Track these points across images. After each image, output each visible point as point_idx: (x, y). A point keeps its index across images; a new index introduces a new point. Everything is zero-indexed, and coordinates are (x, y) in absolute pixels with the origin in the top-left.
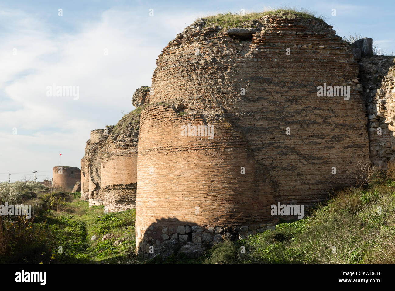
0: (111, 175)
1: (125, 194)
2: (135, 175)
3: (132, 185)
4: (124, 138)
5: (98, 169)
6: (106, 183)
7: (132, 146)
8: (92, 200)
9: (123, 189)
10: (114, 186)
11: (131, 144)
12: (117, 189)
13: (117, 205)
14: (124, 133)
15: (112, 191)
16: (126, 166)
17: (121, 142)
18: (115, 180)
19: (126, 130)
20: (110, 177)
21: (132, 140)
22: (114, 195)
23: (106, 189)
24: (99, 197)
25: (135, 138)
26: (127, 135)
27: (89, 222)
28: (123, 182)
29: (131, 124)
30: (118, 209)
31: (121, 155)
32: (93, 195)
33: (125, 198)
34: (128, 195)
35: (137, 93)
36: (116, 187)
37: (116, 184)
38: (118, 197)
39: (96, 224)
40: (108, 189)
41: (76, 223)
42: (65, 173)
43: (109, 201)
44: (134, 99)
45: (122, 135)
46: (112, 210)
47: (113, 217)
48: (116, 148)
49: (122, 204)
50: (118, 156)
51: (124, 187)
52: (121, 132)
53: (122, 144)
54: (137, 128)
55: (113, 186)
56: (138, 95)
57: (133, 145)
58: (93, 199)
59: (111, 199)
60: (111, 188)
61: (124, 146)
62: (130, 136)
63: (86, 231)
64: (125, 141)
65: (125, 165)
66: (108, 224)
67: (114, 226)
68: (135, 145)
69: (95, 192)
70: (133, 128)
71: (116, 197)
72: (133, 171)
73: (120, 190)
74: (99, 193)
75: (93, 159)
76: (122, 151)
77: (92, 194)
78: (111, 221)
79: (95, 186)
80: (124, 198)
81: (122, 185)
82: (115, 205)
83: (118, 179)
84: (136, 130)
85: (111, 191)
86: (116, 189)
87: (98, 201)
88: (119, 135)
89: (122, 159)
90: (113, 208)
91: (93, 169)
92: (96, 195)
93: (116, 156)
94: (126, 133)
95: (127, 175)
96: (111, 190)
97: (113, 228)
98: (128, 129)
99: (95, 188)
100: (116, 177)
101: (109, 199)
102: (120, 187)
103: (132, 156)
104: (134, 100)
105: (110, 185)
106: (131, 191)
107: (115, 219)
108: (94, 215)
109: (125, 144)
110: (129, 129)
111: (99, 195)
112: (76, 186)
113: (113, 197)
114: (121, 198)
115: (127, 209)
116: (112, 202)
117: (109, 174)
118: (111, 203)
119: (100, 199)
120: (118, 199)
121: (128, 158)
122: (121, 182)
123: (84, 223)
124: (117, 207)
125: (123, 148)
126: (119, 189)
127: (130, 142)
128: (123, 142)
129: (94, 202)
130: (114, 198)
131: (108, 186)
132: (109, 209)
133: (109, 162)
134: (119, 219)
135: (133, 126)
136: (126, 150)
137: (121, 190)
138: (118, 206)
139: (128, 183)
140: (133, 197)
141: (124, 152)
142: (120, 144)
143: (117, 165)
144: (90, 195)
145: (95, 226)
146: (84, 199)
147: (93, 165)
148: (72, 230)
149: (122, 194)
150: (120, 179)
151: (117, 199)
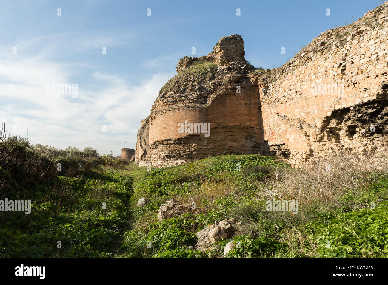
0: (159, 131)
1: (173, 149)
3: (181, 140)
4: (172, 95)
5: (146, 140)
6: (154, 139)
7: (180, 102)
9: (171, 144)
10: (162, 141)
11: (179, 99)
12: (165, 145)
13: (164, 160)
15: (160, 147)
18: (163, 136)
19: (174, 87)
20: (159, 133)
21: (180, 96)
22: (162, 151)
23: (154, 145)
24: (146, 160)
25: (183, 94)
26: (175, 92)
27: (137, 177)
28: (171, 137)
29: (178, 82)
30: (166, 165)
31: (170, 110)
34: (176, 150)
35: (181, 61)
36: (165, 142)
37: (164, 139)
38: (166, 152)
39: (144, 179)
40: (156, 145)
41: (123, 178)
42: (128, 152)
43: (157, 157)
45: (170, 92)
46: (159, 166)
47: (162, 172)
48: (163, 106)
49: (170, 160)
50: (166, 112)
51: (173, 142)
52: (169, 90)
53: (170, 100)
54: (184, 85)
56: (182, 63)
57: (182, 100)
58: (141, 161)
59: (159, 154)
60: (159, 144)
61: (172, 102)
62: (178, 92)
63: (133, 188)
64: (173, 97)
65: (173, 119)
66: (159, 180)
67: (166, 182)
68: (183, 100)
69: (143, 156)
70: (181, 85)
71: (164, 152)
73: (168, 146)
75: (142, 133)
76: (170, 107)
77: (141, 158)
78: (161, 176)
79: (143, 152)
80: (173, 154)
81: (170, 140)
83: (166, 134)
84: (184, 87)
85: (159, 147)
86: (164, 145)
87: (145, 163)
88: (166, 93)
89: (170, 114)
90: (161, 164)
93: (164, 112)
94: (173, 90)
95: (175, 130)
96: (158, 145)
97: (166, 185)
98: (175, 86)
99: (143, 154)
100: (165, 132)
101: (157, 155)
102: (169, 142)
103: (180, 111)
104: (178, 67)
105: (158, 140)
106: (180, 146)
107: (164, 175)
108: (142, 170)
109: (173, 100)
110: (176, 86)
111: (146, 158)
112: (133, 158)
113: (161, 153)
114: (169, 154)
115: (175, 165)
116: (160, 158)
119: (147, 161)
121: (176, 113)
122: (169, 136)
123: (131, 179)
124: (165, 163)
125: (171, 103)
126: (167, 144)
127: (178, 98)
128: (170, 98)
129: (143, 163)
130: (162, 154)
131: (156, 142)
132: (157, 164)
134: (170, 174)
135: (180, 84)
136: (174, 105)
137: (170, 145)
138: (166, 162)
139: (176, 138)
140: (182, 152)
141: (172, 107)
143: (165, 120)
145: (144, 182)
146: (136, 163)
148: (114, 187)
149: (170, 149)
150: (168, 134)
151: (165, 155)
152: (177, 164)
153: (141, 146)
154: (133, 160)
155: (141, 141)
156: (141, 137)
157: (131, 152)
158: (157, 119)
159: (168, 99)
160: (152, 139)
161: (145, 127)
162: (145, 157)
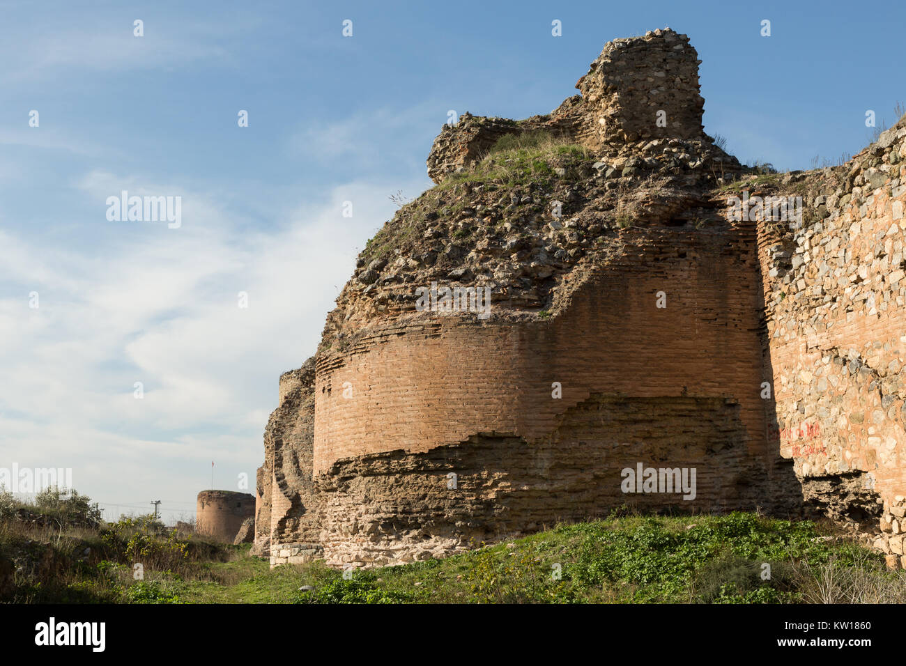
0: (355, 417)
1: (411, 494)
2: (458, 412)
3: (445, 454)
4: (409, 269)
5: (299, 454)
6: (336, 451)
8: (281, 546)
9: (405, 472)
10: (369, 459)
11: (438, 288)
12: (380, 474)
13: (376, 540)
14: (409, 251)
15: (359, 485)
16: (418, 377)
17: (398, 286)
18: (371, 437)
19: (417, 239)
20: (353, 425)
21: (444, 275)
22: (367, 500)
23: (333, 475)
24: (301, 538)
25: (456, 266)
26: (423, 258)
28: (405, 443)
29: (433, 217)
30: (381, 557)
31: (400, 331)
32: (284, 533)
33: (414, 510)
34: (424, 496)
35: (448, 136)
36: (377, 464)
37: (374, 450)
38: (383, 506)
40: (341, 475)
42: (223, 505)
43: (344, 525)
44: (437, 158)
45: (401, 261)
48: (374, 315)
49: (398, 538)
50: (383, 339)
51: (410, 464)
52: (397, 251)
53: (400, 293)
54: (459, 231)
55: (365, 461)
56: (452, 140)
58: (281, 543)
60: (355, 471)
61: (410, 299)
62: (432, 261)
64: (413, 279)
65: (414, 371)
69: (289, 524)
70: (446, 232)
71: (374, 506)
72: (446, 396)
73: (392, 479)
74: (300, 526)
75: (284, 426)
76: (399, 319)
77: (278, 529)
79: (290, 505)
80: (410, 512)
81: (400, 454)
82: (371, 540)
83: (386, 432)
84: (457, 239)
85: (353, 484)
86: (376, 475)
87: (297, 549)
88: (385, 262)
89: (401, 347)
90: (362, 555)
91: (283, 455)
92: (292, 531)
93: (377, 340)
94: (415, 252)
95: (422, 413)
96: (352, 478)
98: (422, 236)
99: (289, 512)
100: (378, 422)
101: (344, 516)
102: (394, 463)
103: (443, 335)
105: (352, 456)
106: (439, 480)
108: (281, 582)
109: (413, 291)
110: (428, 233)
111: (299, 532)
112: (244, 529)
113: (362, 508)
114: (395, 512)
115: (420, 557)
116: (356, 530)
117: (347, 415)
118: (353, 534)
119: (304, 544)
120: (382, 515)
121: (426, 344)
122: (396, 441)
124: (379, 551)
125: (406, 306)
126: (389, 473)
128: (403, 285)
129: (284, 553)
130: (367, 512)
131: (342, 463)
132: (346, 556)
133: (346, 367)
135: (443, 225)
136: (419, 314)
137: (398, 476)
138: (381, 546)
139: (426, 445)
140: (448, 503)
141: (409, 320)
142: (394, 293)
143: (380, 374)
144: (272, 531)
146: (258, 553)
147: (284, 443)
149: (400, 494)
150: (392, 432)
151: (378, 516)
152: (426, 555)
153: (278, 480)
154: (244, 541)
155: (281, 459)
156: (278, 444)
157: (239, 505)
158: (349, 369)
159: (394, 286)
160: (327, 452)
161: (297, 402)
162: (295, 528)
